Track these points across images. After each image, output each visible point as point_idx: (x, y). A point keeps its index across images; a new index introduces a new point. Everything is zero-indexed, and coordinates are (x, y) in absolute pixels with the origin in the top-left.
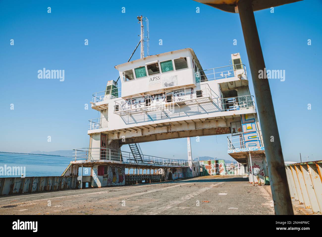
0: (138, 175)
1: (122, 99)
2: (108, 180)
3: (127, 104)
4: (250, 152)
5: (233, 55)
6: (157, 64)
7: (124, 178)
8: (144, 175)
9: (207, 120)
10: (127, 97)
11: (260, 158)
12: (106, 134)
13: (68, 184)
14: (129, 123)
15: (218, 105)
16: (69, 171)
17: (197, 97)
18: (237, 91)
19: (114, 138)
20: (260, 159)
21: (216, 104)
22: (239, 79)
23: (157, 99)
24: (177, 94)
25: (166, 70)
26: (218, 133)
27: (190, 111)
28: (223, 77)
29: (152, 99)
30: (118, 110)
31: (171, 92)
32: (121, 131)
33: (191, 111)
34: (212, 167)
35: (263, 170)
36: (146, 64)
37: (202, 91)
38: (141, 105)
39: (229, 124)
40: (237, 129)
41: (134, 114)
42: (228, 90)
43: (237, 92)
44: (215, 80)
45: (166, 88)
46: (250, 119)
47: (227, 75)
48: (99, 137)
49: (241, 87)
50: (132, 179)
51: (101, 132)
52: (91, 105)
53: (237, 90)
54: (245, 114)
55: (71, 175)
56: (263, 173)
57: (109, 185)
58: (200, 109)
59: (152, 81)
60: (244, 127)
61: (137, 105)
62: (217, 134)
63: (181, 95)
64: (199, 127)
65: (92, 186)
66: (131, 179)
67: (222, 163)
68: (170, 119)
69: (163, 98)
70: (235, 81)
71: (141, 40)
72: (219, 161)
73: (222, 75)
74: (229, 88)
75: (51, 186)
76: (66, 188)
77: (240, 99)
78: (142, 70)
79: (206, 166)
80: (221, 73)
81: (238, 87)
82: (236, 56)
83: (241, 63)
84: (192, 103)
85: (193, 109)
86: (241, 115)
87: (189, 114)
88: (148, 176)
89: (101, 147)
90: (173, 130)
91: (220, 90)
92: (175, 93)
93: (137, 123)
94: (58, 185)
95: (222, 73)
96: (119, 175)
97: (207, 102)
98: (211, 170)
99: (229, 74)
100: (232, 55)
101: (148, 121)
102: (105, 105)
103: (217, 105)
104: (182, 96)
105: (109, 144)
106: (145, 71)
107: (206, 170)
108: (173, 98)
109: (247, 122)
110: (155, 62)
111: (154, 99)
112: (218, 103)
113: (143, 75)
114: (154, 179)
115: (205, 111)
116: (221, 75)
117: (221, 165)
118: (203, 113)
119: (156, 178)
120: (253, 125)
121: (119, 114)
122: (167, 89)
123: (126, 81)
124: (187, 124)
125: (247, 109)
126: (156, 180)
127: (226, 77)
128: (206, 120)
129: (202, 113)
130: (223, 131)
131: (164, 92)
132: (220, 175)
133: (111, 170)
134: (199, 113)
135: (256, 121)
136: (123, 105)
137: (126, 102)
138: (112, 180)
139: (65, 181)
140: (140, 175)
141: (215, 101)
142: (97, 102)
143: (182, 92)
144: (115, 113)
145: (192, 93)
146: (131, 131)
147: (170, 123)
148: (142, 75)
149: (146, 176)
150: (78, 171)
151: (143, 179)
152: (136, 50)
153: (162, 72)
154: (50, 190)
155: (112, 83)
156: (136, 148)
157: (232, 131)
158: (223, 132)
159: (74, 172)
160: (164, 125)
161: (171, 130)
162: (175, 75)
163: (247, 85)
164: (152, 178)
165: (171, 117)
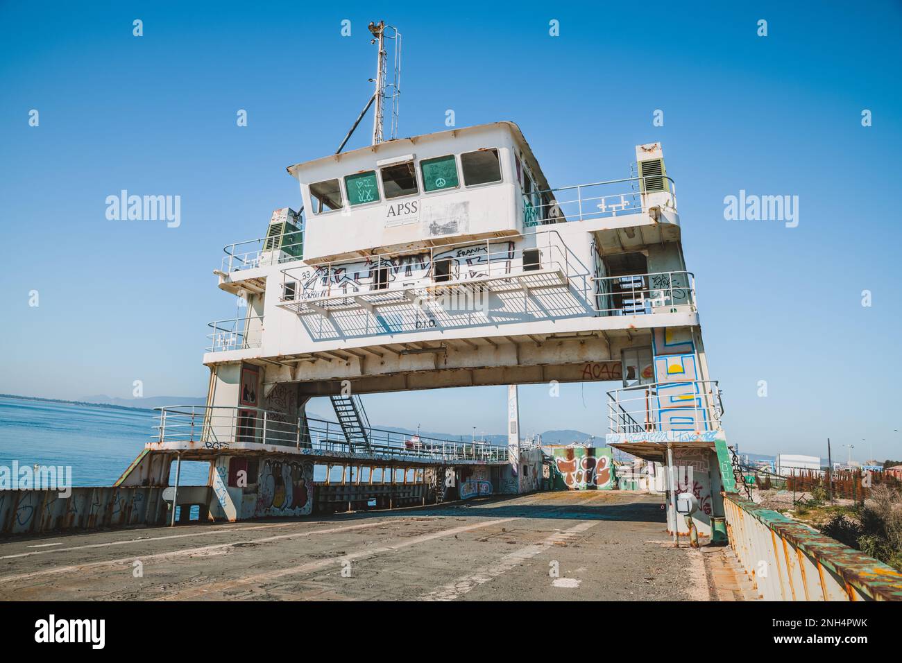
0: (356, 486)
1: (306, 265)
2: (259, 501)
3: (319, 279)
4: (669, 446)
5: (643, 148)
6: (412, 164)
7: (309, 493)
8: (376, 486)
9: (551, 340)
10: (321, 259)
11: (702, 460)
12: (259, 367)
13: (136, 509)
14: (324, 336)
15: (585, 295)
16: (141, 472)
17: (526, 269)
18: (647, 255)
19: (281, 377)
20: (702, 464)
21: (579, 292)
22: (653, 222)
23: (408, 269)
24: (467, 257)
25: (438, 185)
26: (587, 375)
27: (501, 310)
28: (604, 211)
29: (393, 271)
30: (292, 299)
31: (449, 249)
32: (299, 360)
33: (506, 311)
34: (577, 468)
35: (708, 496)
36: (378, 165)
37: (542, 253)
38: (360, 284)
39: (618, 355)
40: (639, 370)
41: (339, 310)
42: (620, 251)
43: (647, 259)
44: (580, 220)
45: (433, 237)
46: (678, 343)
47: (616, 208)
48: (237, 373)
49: (660, 244)
50: (337, 497)
51: (242, 361)
52: (218, 279)
53: (645, 252)
54: (665, 327)
55: (146, 482)
56: (708, 505)
57: (262, 514)
58: (532, 306)
59: (394, 215)
60: (660, 364)
61: (349, 285)
62: (583, 379)
63: (479, 261)
64: (528, 359)
65: (211, 516)
66: (334, 496)
67: (605, 457)
68: (442, 332)
69: (423, 267)
70: (640, 227)
71: (376, 93)
72: (598, 451)
73: (602, 206)
74: (625, 245)
75: (80, 516)
76: (125, 524)
77: (655, 279)
78: (365, 183)
79: (559, 462)
80: (601, 199)
81: (651, 244)
82: (649, 150)
83: (664, 174)
84: (507, 286)
85: (511, 306)
86: (652, 329)
87: (498, 318)
88: (385, 488)
89: (240, 403)
90: (452, 363)
91: (593, 250)
92: (461, 255)
93: (344, 338)
94: (103, 514)
95: (603, 200)
96: (293, 485)
97: (553, 286)
98: (574, 475)
99: (623, 204)
100: (638, 148)
101: (378, 334)
102: (257, 280)
103: (584, 297)
104: (480, 263)
105: (266, 395)
106: (376, 186)
107: (560, 475)
108: (453, 268)
109: (669, 349)
110: (405, 158)
111: (398, 268)
112: (585, 290)
113: (369, 198)
114: (404, 496)
115: (546, 311)
116: (598, 206)
117: (603, 461)
118: (540, 319)
119: (411, 494)
120: (688, 360)
121: (296, 308)
122: (437, 242)
123: (320, 212)
124: (493, 347)
125: (672, 311)
126: (411, 500)
127: (614, 214)
128: (547, 338)
129: (537, 317)
130: (603, 371)
131: (427, 251)
132: (596, 491)
133: (268, 471)
134: (528, 318)
135: (696, 350)
136: (308, 284)
137: (316, 274)
138: (271, 501)
139: (125, 501)
140: (363, 486)
141: (577, 283)
142: (237, 270)
143: (481, 254)
144: (282, 306)
145: (511, 256)
146: (330, 360)
147: (442, 341)
148: (365, 198)
149: (379, 488)
150: (169, 473)
151: (372, 495)
152: (359, 121)
153: (425, 190)
154: (76, 527)
155: (286, 216)
156: (351, 408)
157: (626, 373)
158: (602, 375)
159: (157, 476)
160: (424, 347)
161: (445, 363)
162: (463, 201)
163: (676, 239)
164: (399, 493)
165: (445, 326)
